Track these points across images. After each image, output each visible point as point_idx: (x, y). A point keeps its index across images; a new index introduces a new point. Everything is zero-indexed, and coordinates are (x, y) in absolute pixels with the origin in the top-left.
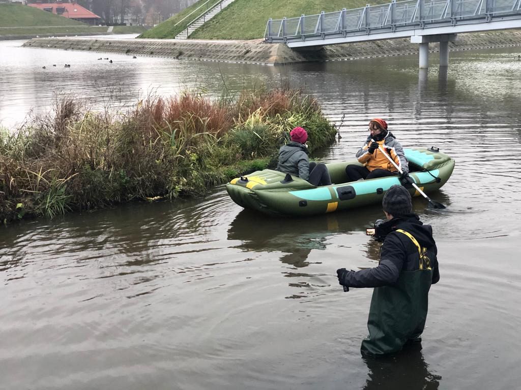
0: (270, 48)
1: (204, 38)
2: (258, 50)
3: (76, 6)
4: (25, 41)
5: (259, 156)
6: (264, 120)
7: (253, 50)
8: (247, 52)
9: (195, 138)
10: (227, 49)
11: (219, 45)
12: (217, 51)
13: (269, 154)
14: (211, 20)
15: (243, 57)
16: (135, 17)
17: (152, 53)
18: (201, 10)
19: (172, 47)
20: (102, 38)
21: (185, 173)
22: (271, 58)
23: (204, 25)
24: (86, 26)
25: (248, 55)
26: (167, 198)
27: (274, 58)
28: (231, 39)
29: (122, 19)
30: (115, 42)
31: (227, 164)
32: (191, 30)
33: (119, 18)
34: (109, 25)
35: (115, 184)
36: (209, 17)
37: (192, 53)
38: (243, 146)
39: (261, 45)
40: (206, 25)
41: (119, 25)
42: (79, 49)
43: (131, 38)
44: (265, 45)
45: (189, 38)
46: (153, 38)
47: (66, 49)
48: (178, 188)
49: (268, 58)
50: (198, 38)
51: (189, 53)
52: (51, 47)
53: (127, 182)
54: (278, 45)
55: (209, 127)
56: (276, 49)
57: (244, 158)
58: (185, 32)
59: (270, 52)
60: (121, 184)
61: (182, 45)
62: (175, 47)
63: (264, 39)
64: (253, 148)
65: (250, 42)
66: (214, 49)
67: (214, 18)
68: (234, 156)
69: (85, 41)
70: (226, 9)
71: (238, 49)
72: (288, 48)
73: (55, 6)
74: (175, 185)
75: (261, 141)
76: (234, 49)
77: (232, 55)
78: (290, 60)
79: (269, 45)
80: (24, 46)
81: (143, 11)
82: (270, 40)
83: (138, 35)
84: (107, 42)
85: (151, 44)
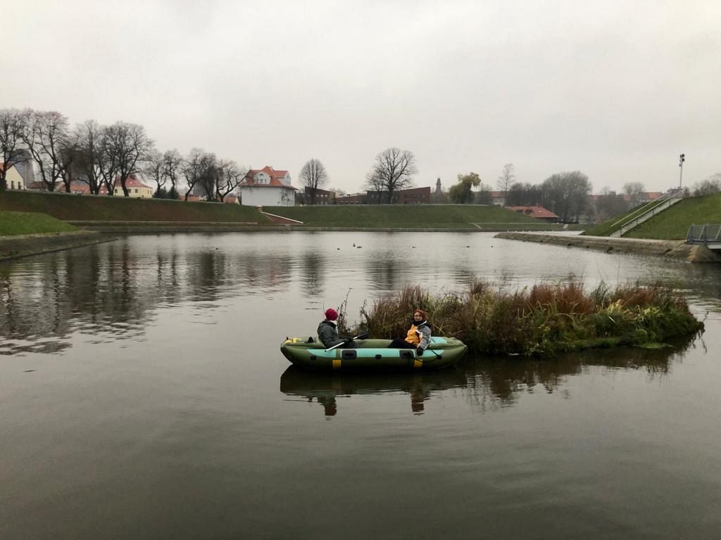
0: (690, 248)
1: (635, 237)
2: (679, 250)
3: (541, 208)
4: (497, 233)
5: (612, 335)
6: (624, 309)
7: (674, 249)
8: (669, 250)
9: (557, 317)
10: (650, 247)
11: (644, 243)
12: (642, 248)
13: (621, 335)
14: (644, 223)
15: (664, 254)
16: (587, 217)
17: (588, 247)
18: (636, 214)
19: (605, 243)
20: (552, 233)
21: (540, 341)
22: (690, 257)
23: (636, 227)
24: (547, 224)
25: (669, 253)
26: (524, 356)
27: (692, 257)
28: (658, 239)
29: (578, 219)
30: (562, 237)
31: (582, 339)
32: (624, 230)
33: (575, 217)
34: (565, 223)
35: (487, 341)
36: (641, 221)
37: (620, 248)
38: (599, 327)
39: (682, 246)
40: (638, 226)
41: (574, 223)
42: (533, 241)
43: (575, 234)
44: (686, 246)
45: (622, 236)
46: (592, 235)
47: (524, 241)
48: (532, 350)
49: (688, 256)
50: (629, 237)
51: (618, 249)
52: (514, 239)
53: (495, 340)
54: (698, 246)
55: (576, 310)
56: (696, 250)
57: (598, 336)
58: (619, 232)
59: (690, 252)
60: (491, 342)
61: (614, 242)
62: (608, 243)
63: (686, 241)
64: (608, 329)
65: (673, 242)
66: (639, 246)
67: (646, 221)
68: (590, 333)
69: (539, 236)
70: (657, 214)
71: (661, 248)
72: (708, 249)
73: (524, 208)
74: (530, 347)
75: (615, 325)
76: (657, 248)
77: (655, 252)
78: (709, 260)
79: (689, 246)
80: (495, 237)
81: (596, 213)
82: (691, 242)
83: (581, 232)
84: (555, 237)
85: (589, 240)
